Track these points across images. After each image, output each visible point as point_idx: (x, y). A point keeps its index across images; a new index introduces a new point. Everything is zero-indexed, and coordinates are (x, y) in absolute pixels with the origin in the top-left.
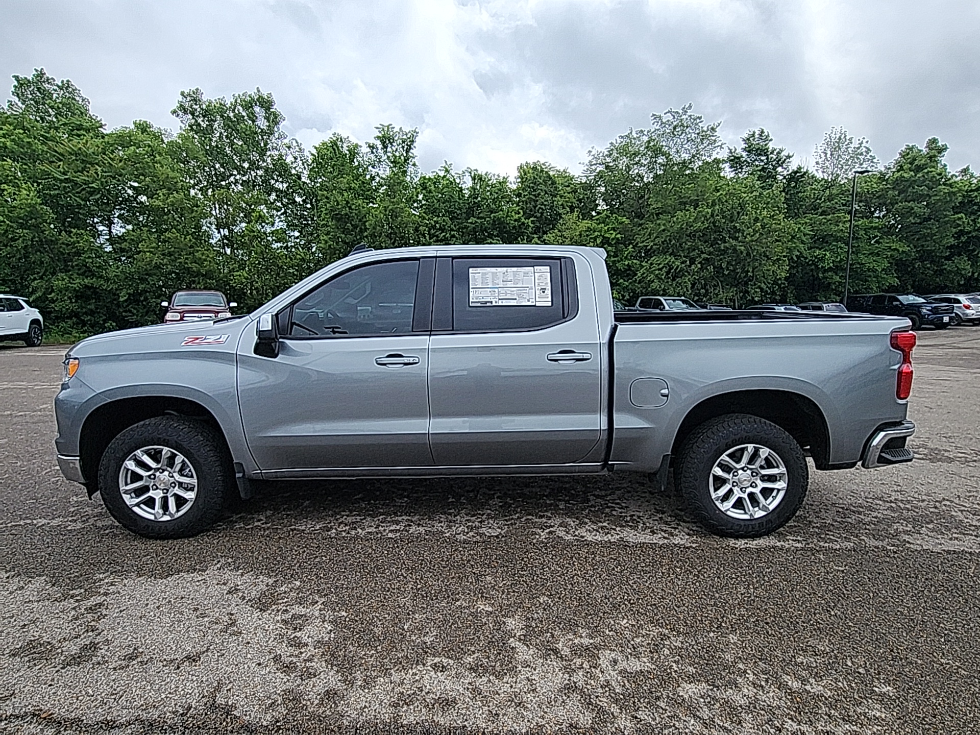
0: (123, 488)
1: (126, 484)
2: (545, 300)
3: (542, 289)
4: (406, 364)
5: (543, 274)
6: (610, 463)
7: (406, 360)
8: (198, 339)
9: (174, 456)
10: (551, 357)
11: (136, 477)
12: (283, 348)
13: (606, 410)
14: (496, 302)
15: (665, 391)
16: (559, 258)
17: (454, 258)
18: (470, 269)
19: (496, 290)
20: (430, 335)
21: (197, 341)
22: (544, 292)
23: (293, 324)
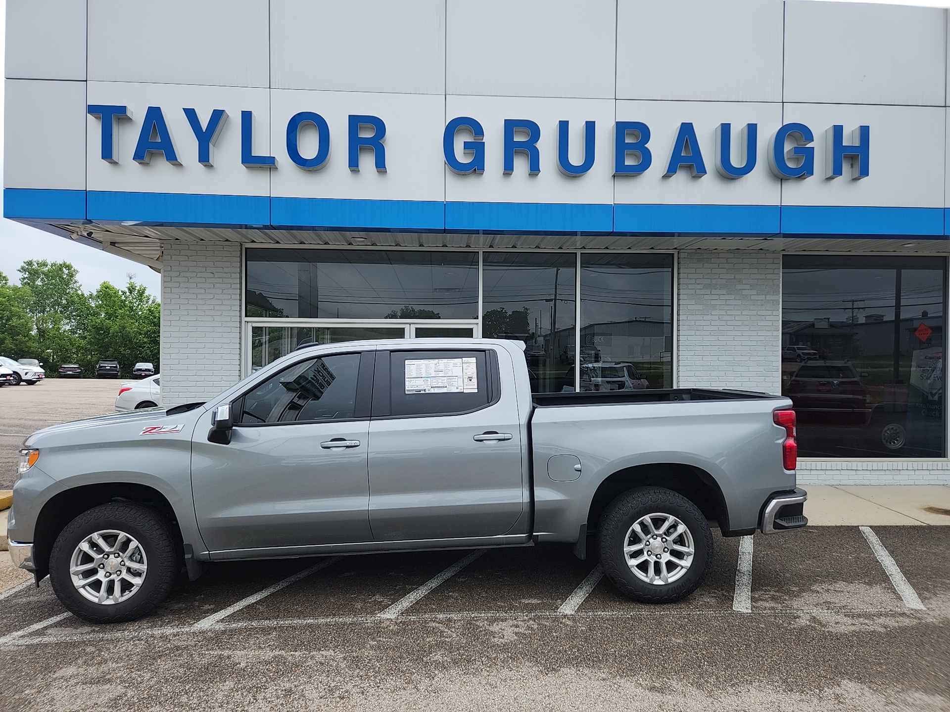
0: (73, 568)
1: (77, 565)
2: (471, 387)
3: (469, 378)
4: (348, 447)
5: (471, 364)
6: (534, 534)
7: (348, 443)
8: (155, 428)
9: (129, 541)
10: (477, 437)
11: (87, 559)
12: (236, 435)
13: (528, 484)
14: (429, 390)
15: (578, 466)
16: (484, 351)
17: (392, 351)
18: (406, 361)
19: (429, 379)
20: (370, 420)
21: (154, 431)
22: (470, 380)
23: (245, 412)
